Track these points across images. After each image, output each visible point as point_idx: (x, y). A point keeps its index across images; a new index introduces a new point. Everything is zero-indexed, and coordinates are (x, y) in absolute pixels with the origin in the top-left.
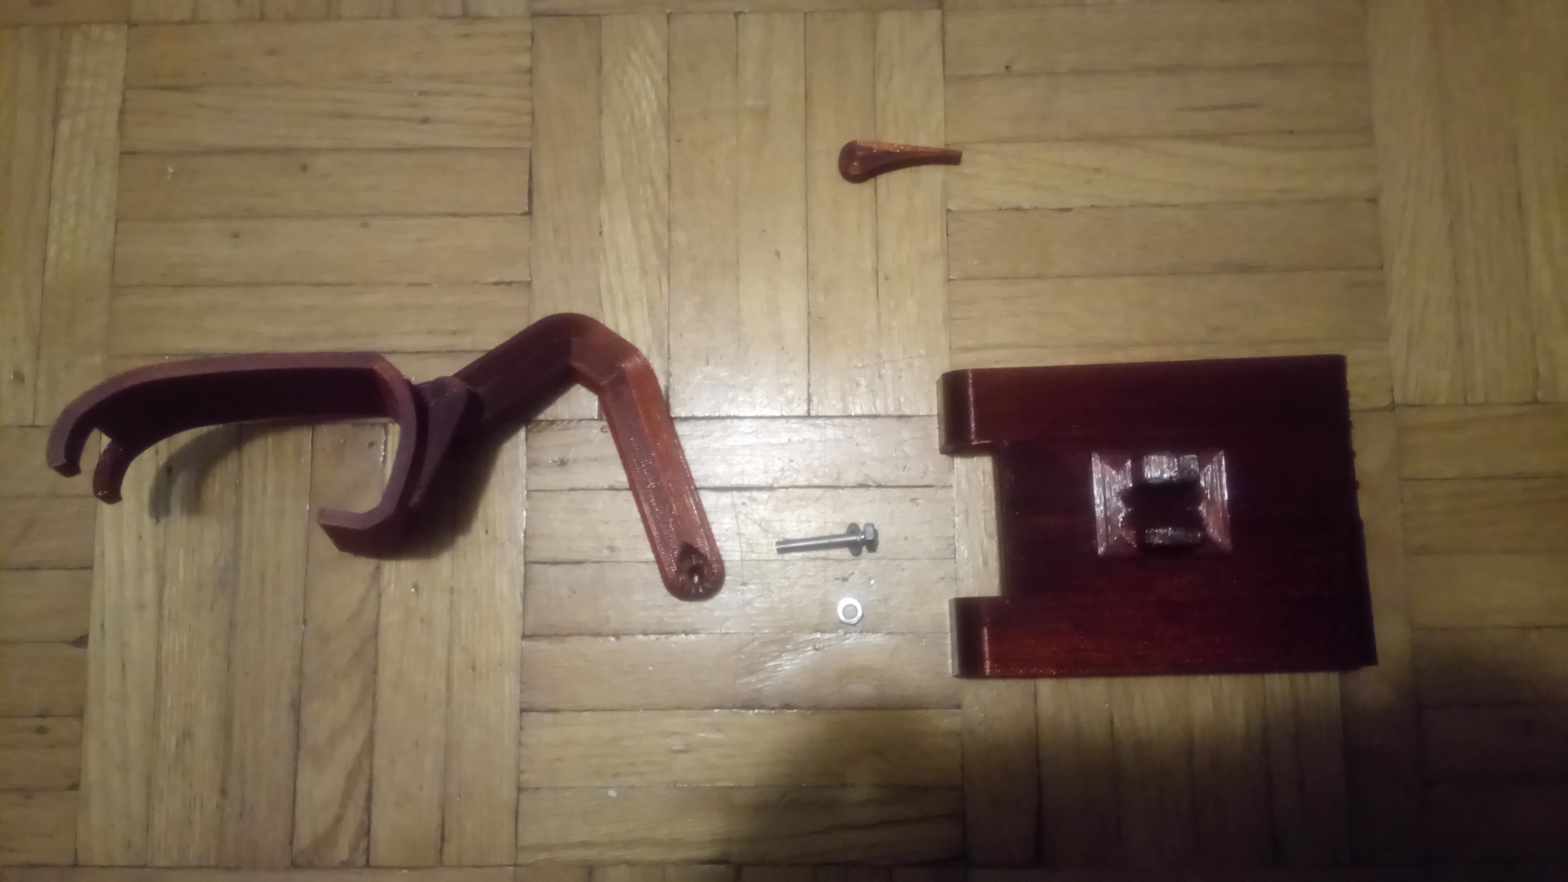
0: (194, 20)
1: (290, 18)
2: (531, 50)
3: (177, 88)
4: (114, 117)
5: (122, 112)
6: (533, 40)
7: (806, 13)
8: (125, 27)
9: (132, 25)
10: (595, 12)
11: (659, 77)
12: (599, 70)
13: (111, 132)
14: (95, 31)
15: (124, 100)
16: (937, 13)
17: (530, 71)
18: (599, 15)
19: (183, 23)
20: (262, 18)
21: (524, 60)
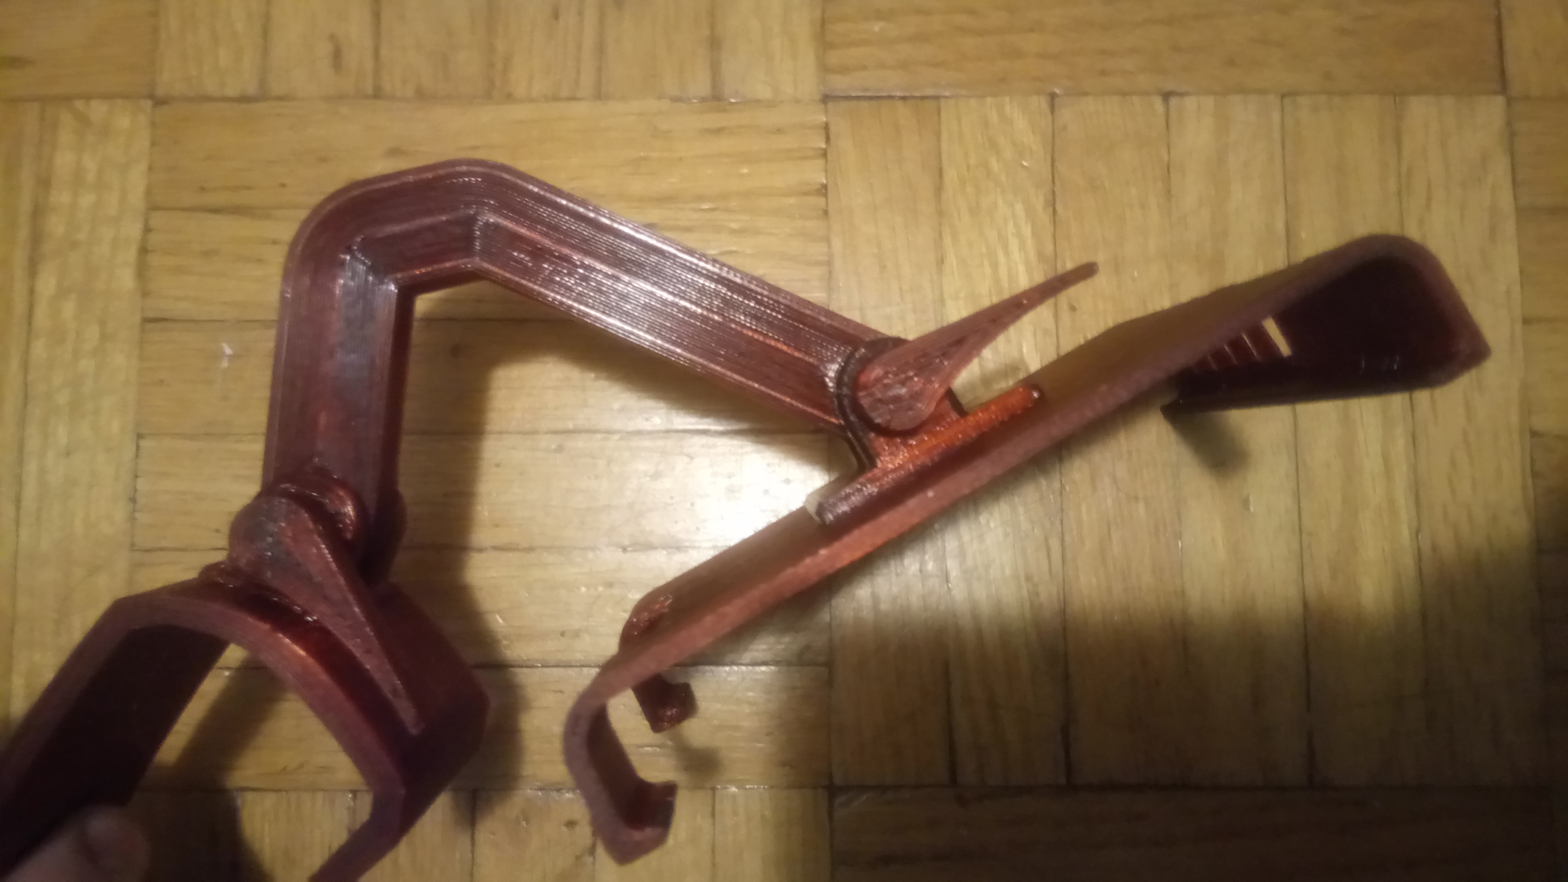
0: (262, 96)
1: (422, 96)
2: (824, 154)
3: (237, 211)
4: (131, 254)
5: (144, 250)
6: (828, 139)
7: (1283, 96)
8: (147, 104)
9: (160, 102)
10: (930, 92)
11: (1039, 202)
12: (939, 189)
13: (126, 279)
14: (98, 110)
15: (147, 230)
16: (1500, 100)
17: (823, 191)
18: (937, 98)
19: (244, 99)
20: (378, 94)
21: (814, 173)
